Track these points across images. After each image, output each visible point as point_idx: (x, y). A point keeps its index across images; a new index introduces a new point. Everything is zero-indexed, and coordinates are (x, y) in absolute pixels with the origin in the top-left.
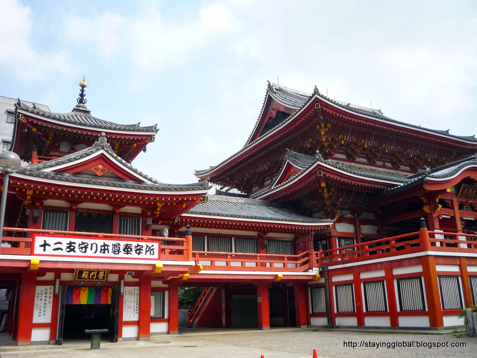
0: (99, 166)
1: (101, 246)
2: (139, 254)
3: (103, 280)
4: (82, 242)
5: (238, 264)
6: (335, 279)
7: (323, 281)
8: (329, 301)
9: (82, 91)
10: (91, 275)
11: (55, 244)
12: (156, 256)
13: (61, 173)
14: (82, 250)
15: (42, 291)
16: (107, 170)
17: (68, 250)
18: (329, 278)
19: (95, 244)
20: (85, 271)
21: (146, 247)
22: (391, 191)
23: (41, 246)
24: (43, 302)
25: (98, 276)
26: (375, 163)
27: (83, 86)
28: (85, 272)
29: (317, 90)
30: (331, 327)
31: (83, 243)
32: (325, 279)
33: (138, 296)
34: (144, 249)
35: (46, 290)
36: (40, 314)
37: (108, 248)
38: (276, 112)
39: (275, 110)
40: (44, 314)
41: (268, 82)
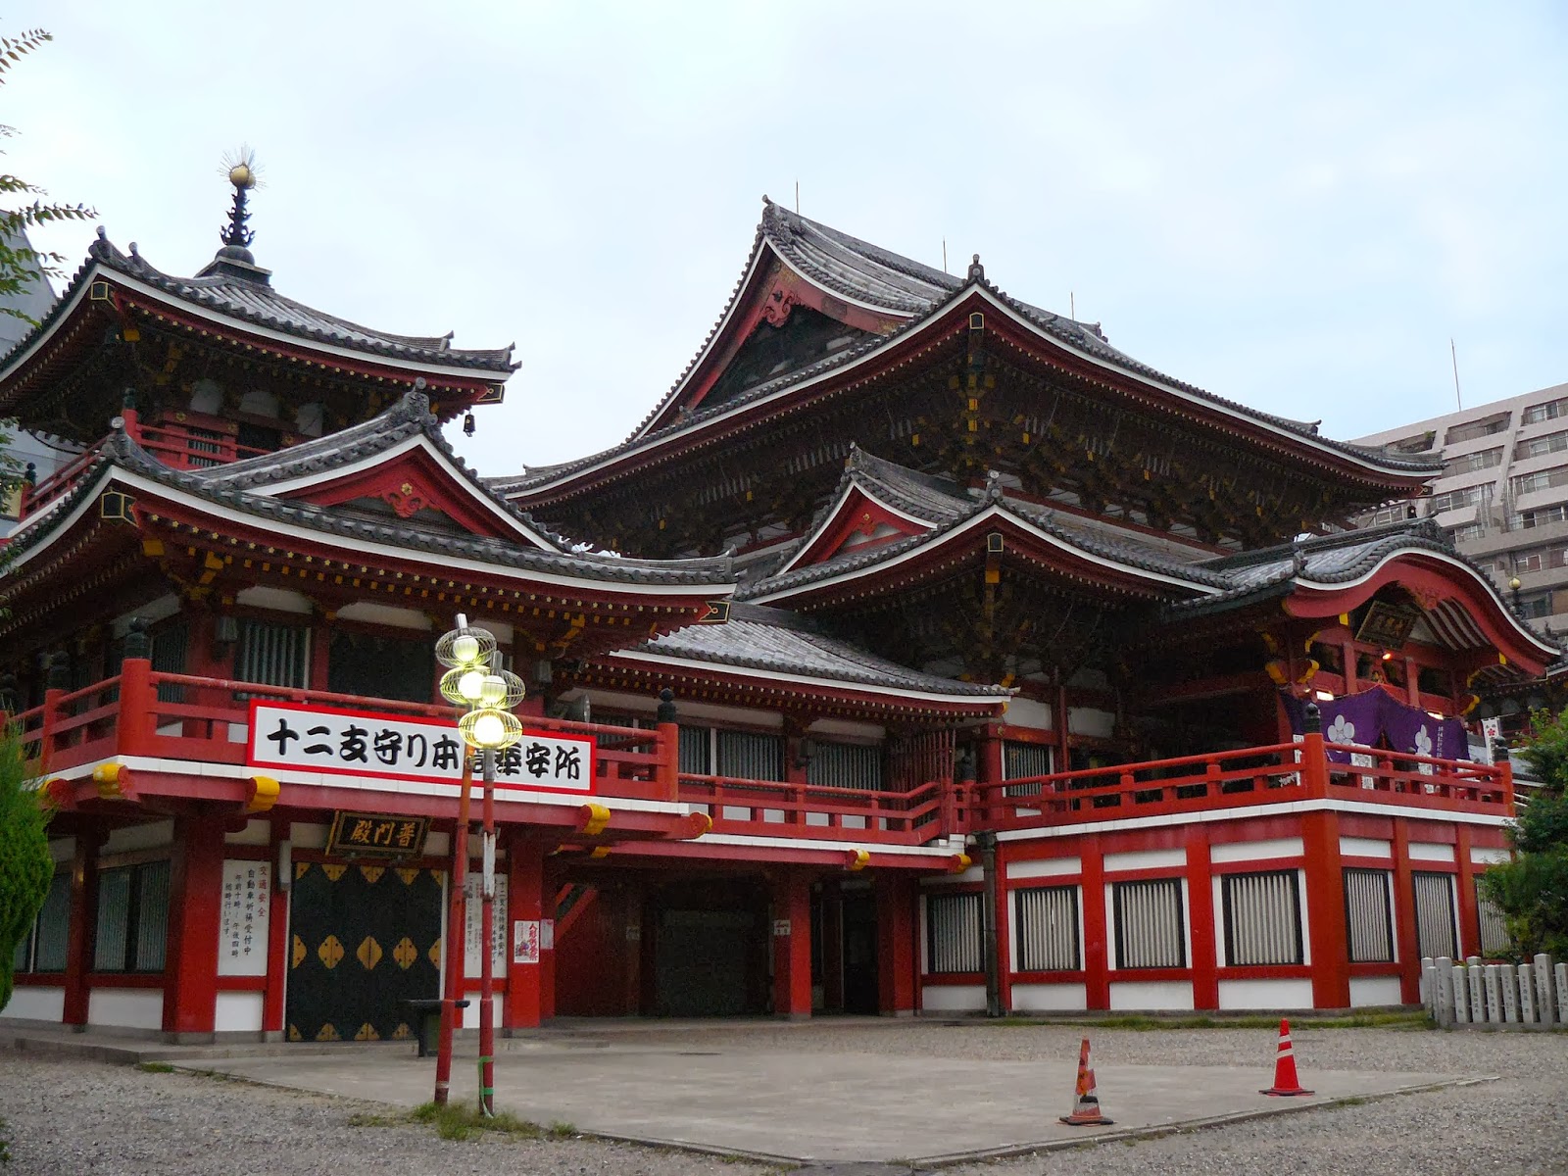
0: (404, 486)
1: (437, 746)
2: (538, 773)
3: (410, 851)
4: (384, 731)
5: (742, 814)
6: (1016, 872)
7: (977, 874)
8: (994, 938)
9: (240, 200)
10: (378, 831)
11: (311, 733)
12: (584, 782)
13: (298, 503)
14: (384, 755)
15: (238, 877)
16: (425, 501)
17: (346, 752)
18: (997, 870)
19: (418, 739)
20: (362, 819)
21: (558, 752)
22: (1183, 609)
23: (271, 737)
24: (243, 911)
25: (398, 837)
26: (1101, 508)
27: (242, 184)
28: (363, 823)
29: (981, 268)
30: (998, 1012)
31: (387, 734)
32: (985, 870)
33: (505, 902)
34: (552, 758)
35: (251, 873)
36: (235, 949)
37: (454, 751)
38: (789, 307)
39: (783, 300)
40: (247, 950)
41: (767, 201)
